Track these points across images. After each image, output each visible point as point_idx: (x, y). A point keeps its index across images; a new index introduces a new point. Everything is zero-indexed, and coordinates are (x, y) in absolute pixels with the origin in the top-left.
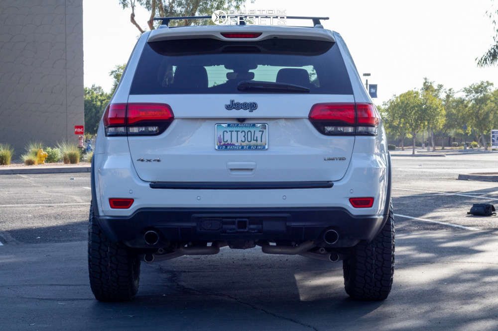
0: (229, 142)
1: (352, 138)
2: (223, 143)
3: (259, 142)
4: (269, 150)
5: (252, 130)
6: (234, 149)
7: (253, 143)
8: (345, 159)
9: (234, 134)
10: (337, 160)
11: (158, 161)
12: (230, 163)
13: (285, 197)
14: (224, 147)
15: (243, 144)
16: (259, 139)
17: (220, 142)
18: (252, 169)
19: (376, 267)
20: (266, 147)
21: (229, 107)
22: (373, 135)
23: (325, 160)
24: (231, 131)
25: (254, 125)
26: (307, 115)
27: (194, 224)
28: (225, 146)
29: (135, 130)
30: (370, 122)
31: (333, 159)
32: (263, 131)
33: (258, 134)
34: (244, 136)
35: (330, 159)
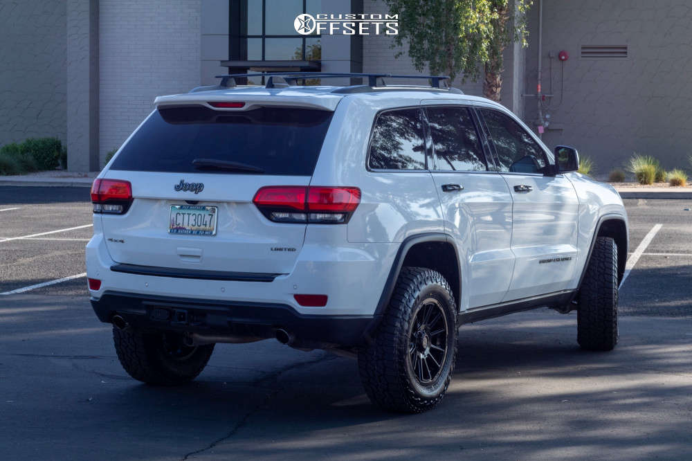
0: (181, 226)
1: (303, 226)
2: (175, 226)
3: (208, 227)
4: (218, 236)
5: (202, 213)
6: (184, 234)
7: (202, 227)
8: (295, 250)
9: (186, 216)
10: (285, 250)
11: (122, 241)
12: (178, 249)
14: (175, 230)
15: (193, 228)
16: (208, 223)
17: (173, 225)
18: (199, 257)
20: (214, 233)
21: (178, 188)
23: (272, 250)
24: (184, 214)
25: (204, 208)
26: (251, 199)
27: (144, 312)
28: (177, 230)
29: (110, 208)
31: (281, 249)
32: (212, 215)
33: (207, 218)
34: (195, 220)
35: (277, 249)
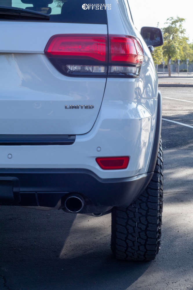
1: (103, 80)
8: (93, 107)
13: (10, 156)
19: (139, 230)
22: (132, 77)
26: (42, 49)
30: (128, 60)
31: (77, 107)
35: (73, 107)
